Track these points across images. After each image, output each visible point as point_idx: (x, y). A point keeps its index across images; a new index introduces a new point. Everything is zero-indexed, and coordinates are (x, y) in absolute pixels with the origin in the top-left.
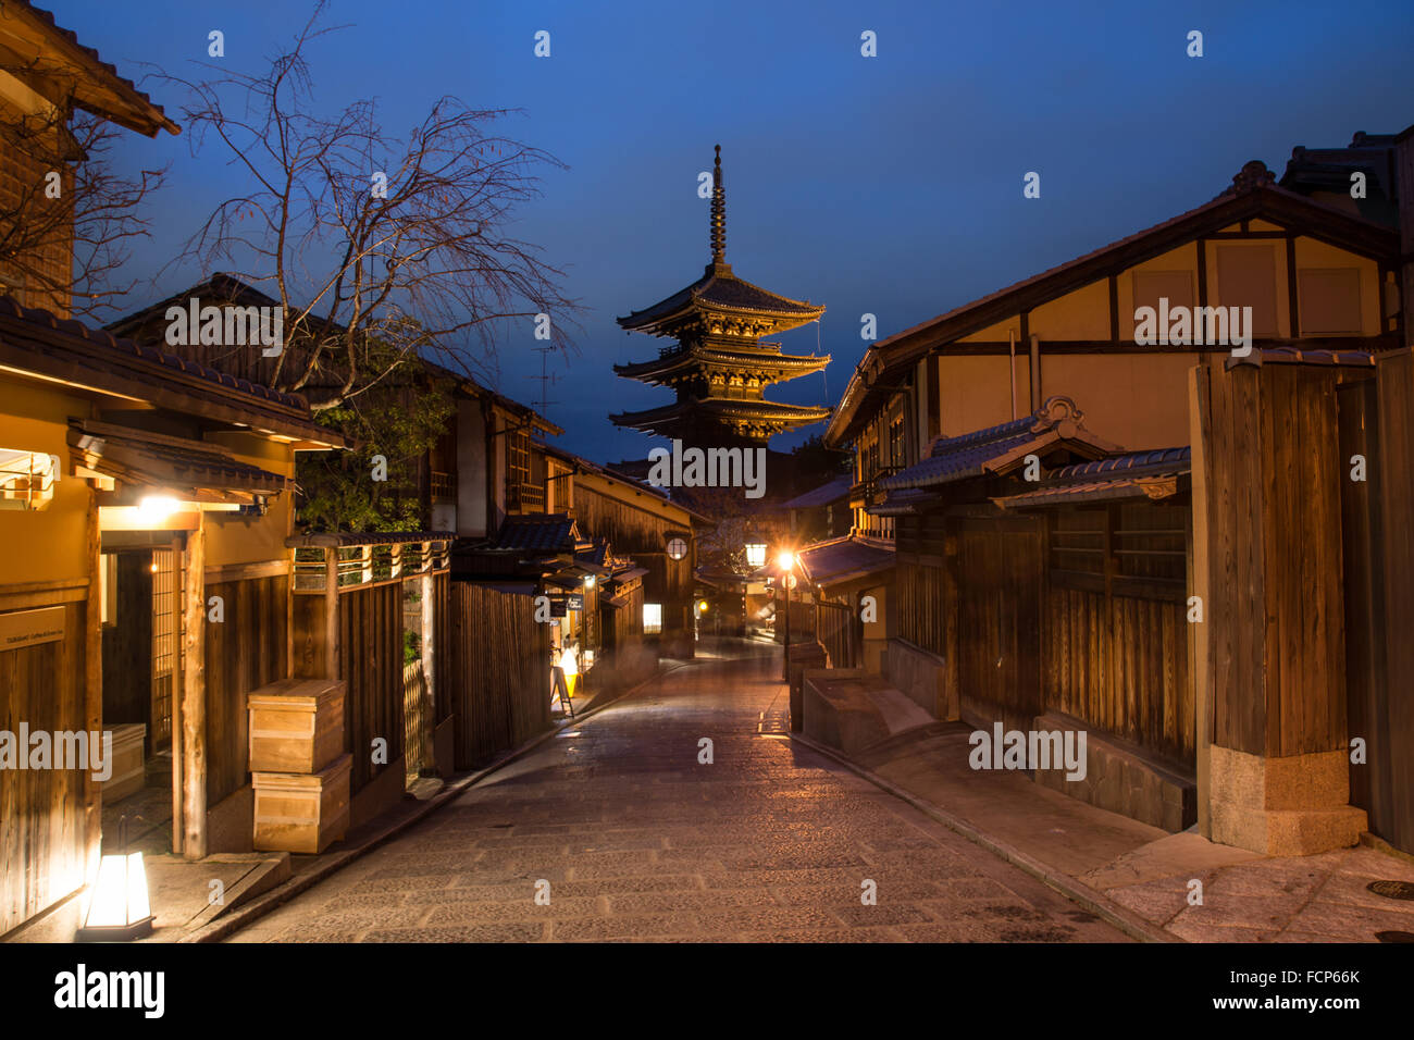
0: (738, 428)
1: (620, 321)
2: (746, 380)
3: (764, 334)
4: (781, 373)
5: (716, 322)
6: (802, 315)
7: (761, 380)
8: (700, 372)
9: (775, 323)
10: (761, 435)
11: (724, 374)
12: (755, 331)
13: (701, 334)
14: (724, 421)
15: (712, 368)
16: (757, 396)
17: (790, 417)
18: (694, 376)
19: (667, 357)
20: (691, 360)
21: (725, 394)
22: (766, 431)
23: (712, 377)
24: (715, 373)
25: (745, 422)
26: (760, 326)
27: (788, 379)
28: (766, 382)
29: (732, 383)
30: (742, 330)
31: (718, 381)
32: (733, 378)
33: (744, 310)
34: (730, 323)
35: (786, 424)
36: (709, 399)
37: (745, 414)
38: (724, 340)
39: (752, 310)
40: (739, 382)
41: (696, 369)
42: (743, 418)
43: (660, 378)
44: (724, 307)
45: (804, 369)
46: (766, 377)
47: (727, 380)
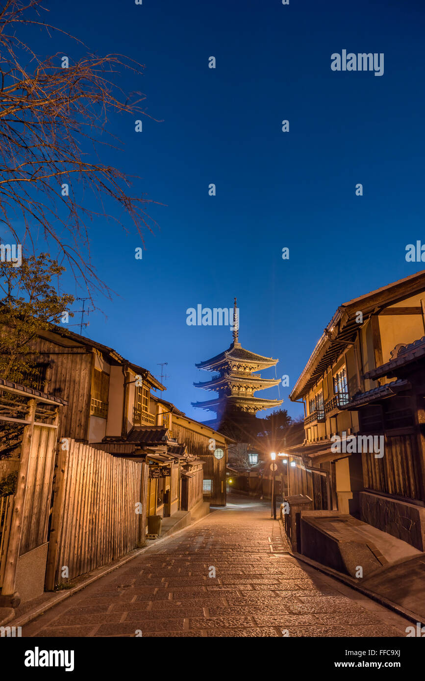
0: (243, 408)
1: (196, 365)
2: (246, 389)
3: (254, 371)
4: (261, 386)
5: (234, 365)
6: (269, 363)
7: (253, 389)
8: (228, 385)
9: (258, 366)
10: (253, 411)
11: (238, 386)
12: (250, 369)
13: (228, 370)
14: (238, 405)
15: (233, 383)
16: (251, 395)
17: (265, 404)
18: (225, 387)
19: (215, 380)
20: (224, 380)
21: (238, 394)
22: (255, 410)
23: (233, 387)
24: (234, 386)
25: (246, 406)
26: (252, 367)
27: (264, 389)
28: (255, 390)
29: (241, 390)
30: (245, 369)
31: (235, 390)
32: (241, 388)
33: (246, 360)
34: (240, 366)
35: (263, 407)
36: (232, 396)
37: (246, 402)
38: (238, 373)
39: (249, 361)
40: (244, 389)
41: (227, 384)
42: (245, 404)
43: (212, 388)
44: (238, 359)
45: (270, 384)
46: (255, 388)
47: (239, 389)
